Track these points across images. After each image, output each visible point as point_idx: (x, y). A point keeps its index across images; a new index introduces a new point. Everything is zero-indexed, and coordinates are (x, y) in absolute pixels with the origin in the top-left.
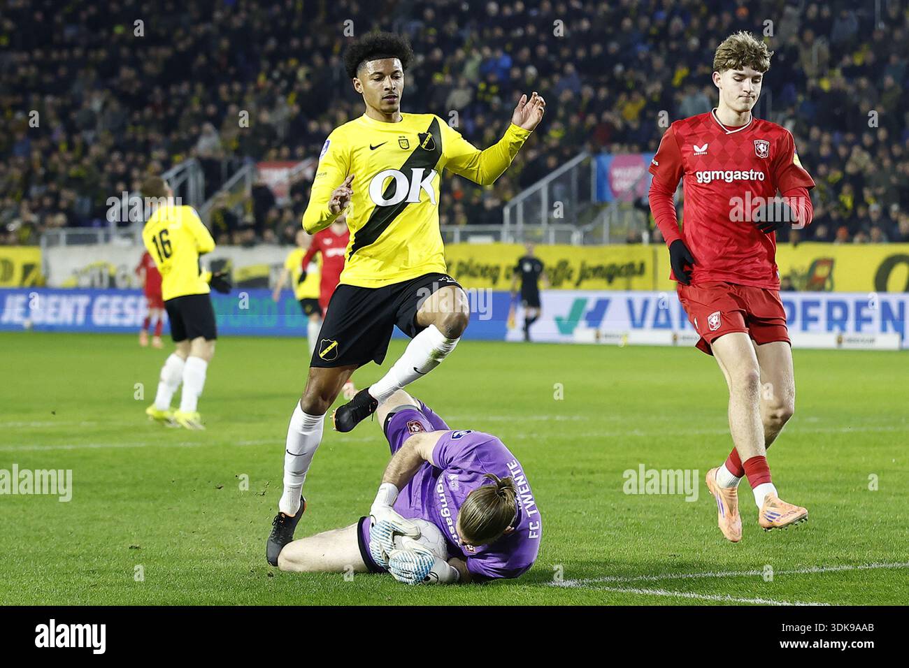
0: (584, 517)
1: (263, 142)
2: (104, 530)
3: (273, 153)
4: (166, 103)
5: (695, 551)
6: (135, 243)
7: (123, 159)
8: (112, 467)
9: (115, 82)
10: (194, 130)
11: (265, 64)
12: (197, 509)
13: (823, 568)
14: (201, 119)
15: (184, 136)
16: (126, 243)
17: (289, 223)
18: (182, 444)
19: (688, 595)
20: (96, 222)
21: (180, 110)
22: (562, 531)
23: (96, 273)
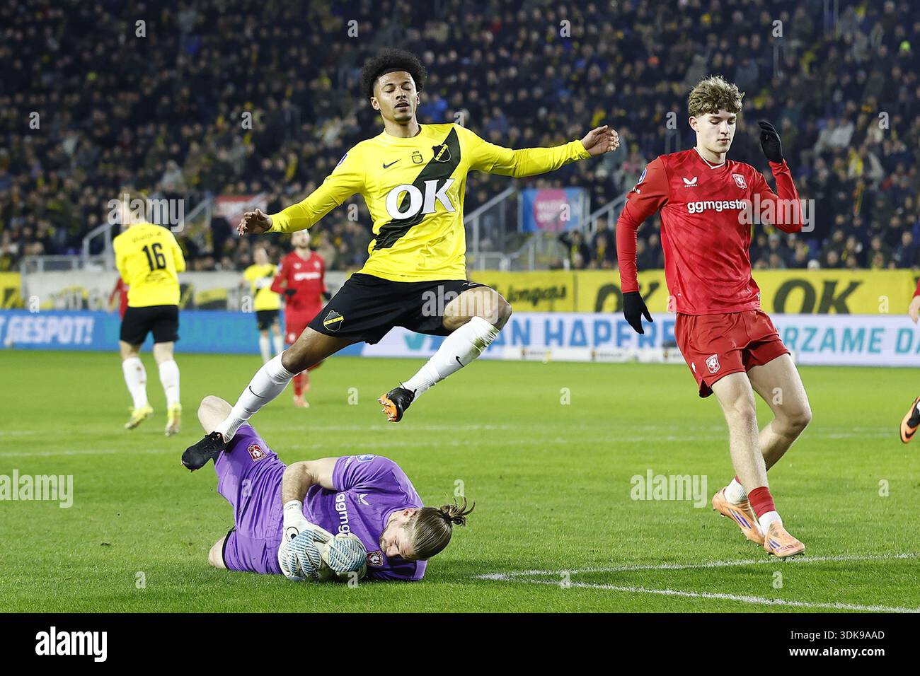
0: (512, 517)
1: (221, 178)
2: (78, 529)
3: (230, 188)
4: (134, 142)
5: (611, 547)
6: (105, 269)
7: (95, 193)
8: (85, 472)
9: (88, 123)
10: (159, 167)
11: (223, 107)
12: (162, 510)
13: (727, 562)
14: (165, 157)
15: (150, 173)
16: (98, 269)
17: (245, 252)
18: (148, 451)
19: (605, 587)
20: (71, 251)
21: (146, 148)
22: (492, 530)
23: (70, 296)
